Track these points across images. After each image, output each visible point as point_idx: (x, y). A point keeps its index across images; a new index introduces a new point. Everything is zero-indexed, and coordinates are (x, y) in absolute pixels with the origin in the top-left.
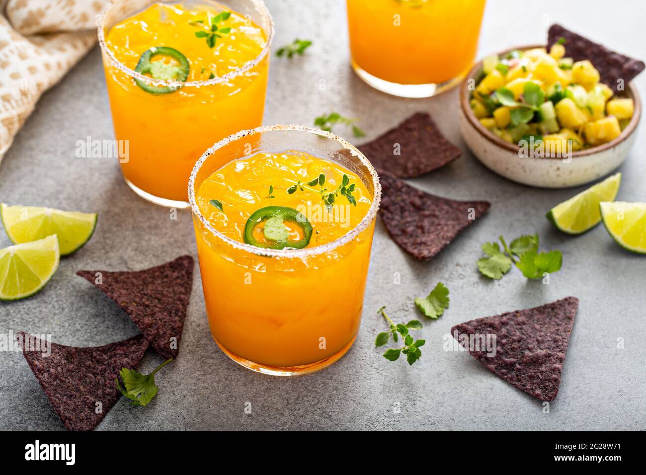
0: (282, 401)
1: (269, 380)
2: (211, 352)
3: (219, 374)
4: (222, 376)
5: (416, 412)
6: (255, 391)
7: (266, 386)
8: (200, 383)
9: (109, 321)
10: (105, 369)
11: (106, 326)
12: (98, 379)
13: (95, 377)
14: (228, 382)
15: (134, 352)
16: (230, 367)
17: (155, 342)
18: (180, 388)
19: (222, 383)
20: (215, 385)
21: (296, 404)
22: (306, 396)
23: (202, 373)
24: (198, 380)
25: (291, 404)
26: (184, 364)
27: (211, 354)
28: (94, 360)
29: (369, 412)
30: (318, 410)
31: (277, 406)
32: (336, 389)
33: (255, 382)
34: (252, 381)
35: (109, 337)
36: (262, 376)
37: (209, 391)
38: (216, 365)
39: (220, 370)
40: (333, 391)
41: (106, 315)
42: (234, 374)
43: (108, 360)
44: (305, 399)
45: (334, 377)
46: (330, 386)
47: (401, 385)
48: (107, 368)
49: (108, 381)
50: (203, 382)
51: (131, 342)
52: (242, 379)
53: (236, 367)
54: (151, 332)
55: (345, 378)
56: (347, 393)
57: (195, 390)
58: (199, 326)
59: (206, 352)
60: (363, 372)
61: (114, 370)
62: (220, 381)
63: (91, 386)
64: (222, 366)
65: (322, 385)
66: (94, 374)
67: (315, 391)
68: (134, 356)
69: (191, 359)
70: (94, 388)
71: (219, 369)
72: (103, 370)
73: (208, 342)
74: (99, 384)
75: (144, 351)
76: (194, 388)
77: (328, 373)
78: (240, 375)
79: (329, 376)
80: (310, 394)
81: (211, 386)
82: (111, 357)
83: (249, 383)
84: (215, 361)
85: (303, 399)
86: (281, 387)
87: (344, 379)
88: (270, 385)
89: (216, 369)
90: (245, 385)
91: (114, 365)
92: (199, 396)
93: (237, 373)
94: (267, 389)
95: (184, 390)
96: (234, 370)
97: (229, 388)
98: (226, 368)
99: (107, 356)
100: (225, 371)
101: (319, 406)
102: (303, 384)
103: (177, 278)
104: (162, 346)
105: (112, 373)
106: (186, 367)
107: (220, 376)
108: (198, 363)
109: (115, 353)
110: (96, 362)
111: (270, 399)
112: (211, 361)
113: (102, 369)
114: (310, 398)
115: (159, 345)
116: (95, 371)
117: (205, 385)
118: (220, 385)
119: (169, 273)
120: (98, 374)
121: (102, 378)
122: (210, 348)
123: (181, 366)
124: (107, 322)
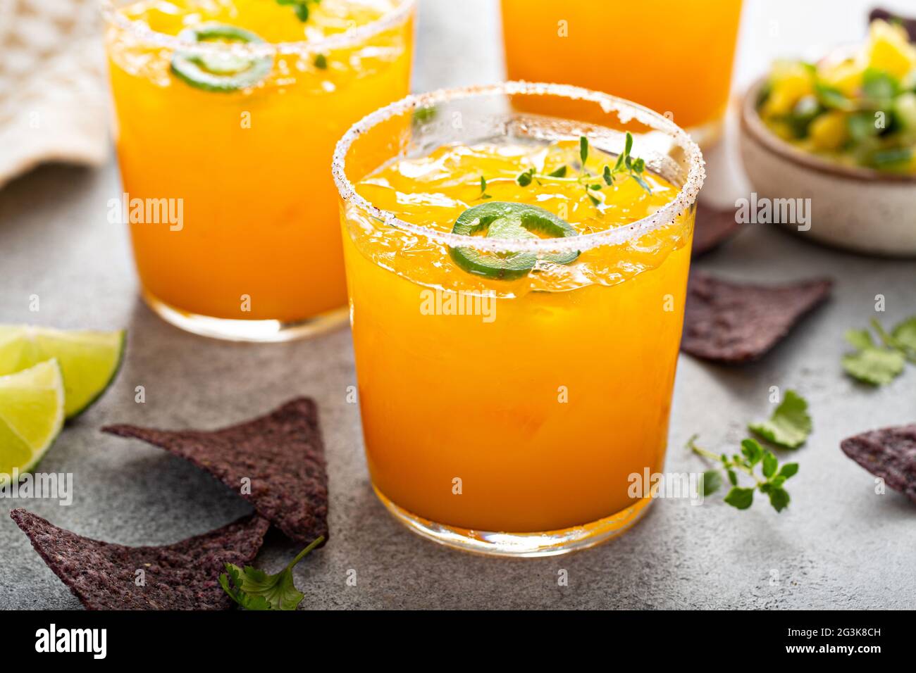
0: (550, 593)
1: (513, 565)
2: (388, 534)
3: (413, 565)
4: (421, 567)
5: (812, 584)
6: (492, 584)
7: (511, 574)
8: (382, 582)
9: (176, 508)
10: (191, 575)
11: (173, 516)
12: (181, 592)
13: (175, 589)
14: (435, 576)
15: (243, 540)
16: (433, 553)
17: (279, 520)
18: (344, 593)
19: (423, 578)
20: (412, 582)
21: (579, 595)
22: (593, 581)
23: (381, 566)
24: (377, 578)
25: (570, 595)
26: (342, 558)
27: (390, 537)
28: (164, 563)
29: (722, 593)
30: (625, 600)
31: (544, 601)
32: (648, 565)
33: (488, 570)
34: (482, 570)
35: (183, 532)
36: (499, 562)
37: (403, 593)
38: (403, 553)
39: (414, 560)
40: (643, 568)
41: (169, 500)
42: (444, 562)
43: (192, 561)
44: (593, 586)
45: (637, 549)
46: (634, 563)
47: (769, 549)
48: (194, 573)
49: (200, 593)
50: (386, 581)
51: (232, 528)
52: (462, 569)
53: (442, 551)
54: (269, 502)
55: (659, 548)
56: (671, 570)
57: (374, 594)
58: (352, 499)
59: (378, 536)
60: (690, 537)
61: (209, 574)
62: (418, 576)
63: (171, 601)
64: (417, 554)
65: (618, 563)
66: (171, 583)
67: (609, 573)
68: (245, 546)
69: (352, 549)
70: (177, 605)
71: (412, 558)
72: (187, 576)
73: (378, 521)
74: (186, 599)
75: (263, 535)
76: (372, 590)
77: (624, 544)
78: (454, 563)
79: (628, 548)
80: (599, 578)
81: (406, 585)
82: (197, 556)
83: (477, 574)
84: (401, 548)
85: (589, 586)
86: (539, 573)
87: (657, 550)
88: (517, 572)
89: (405, 559)
90: (469, 576)
91: (208, 565)
92: (385, 602)
93: (449, 560)
94: (514, 578)
95: (354, 596)
96: (442, 557)
97: (440, 584)
98: (425, 556)
99: (189, 555)
100: (425, 560)
101: (624, 593)
102: (581, 565)
103: (292, 432)
104: (296, 524)
105: (205, 579)
106: (346, 562)
107: (418, 568)
108: (369, 553)
109: (203, 549)
110: (169, 567)
111: (524, 592)
112: (393, 548)
113: (184, 574)
114: (602, 584)
115: (290, 524)
116: (171, 579)
117: (392, 584)
118: (422, 581)
119: (274, 426)
120: (178, 584)
121: (188, 590)
122: (384, 529)
123: (336, 561)
124: (173, 512)
